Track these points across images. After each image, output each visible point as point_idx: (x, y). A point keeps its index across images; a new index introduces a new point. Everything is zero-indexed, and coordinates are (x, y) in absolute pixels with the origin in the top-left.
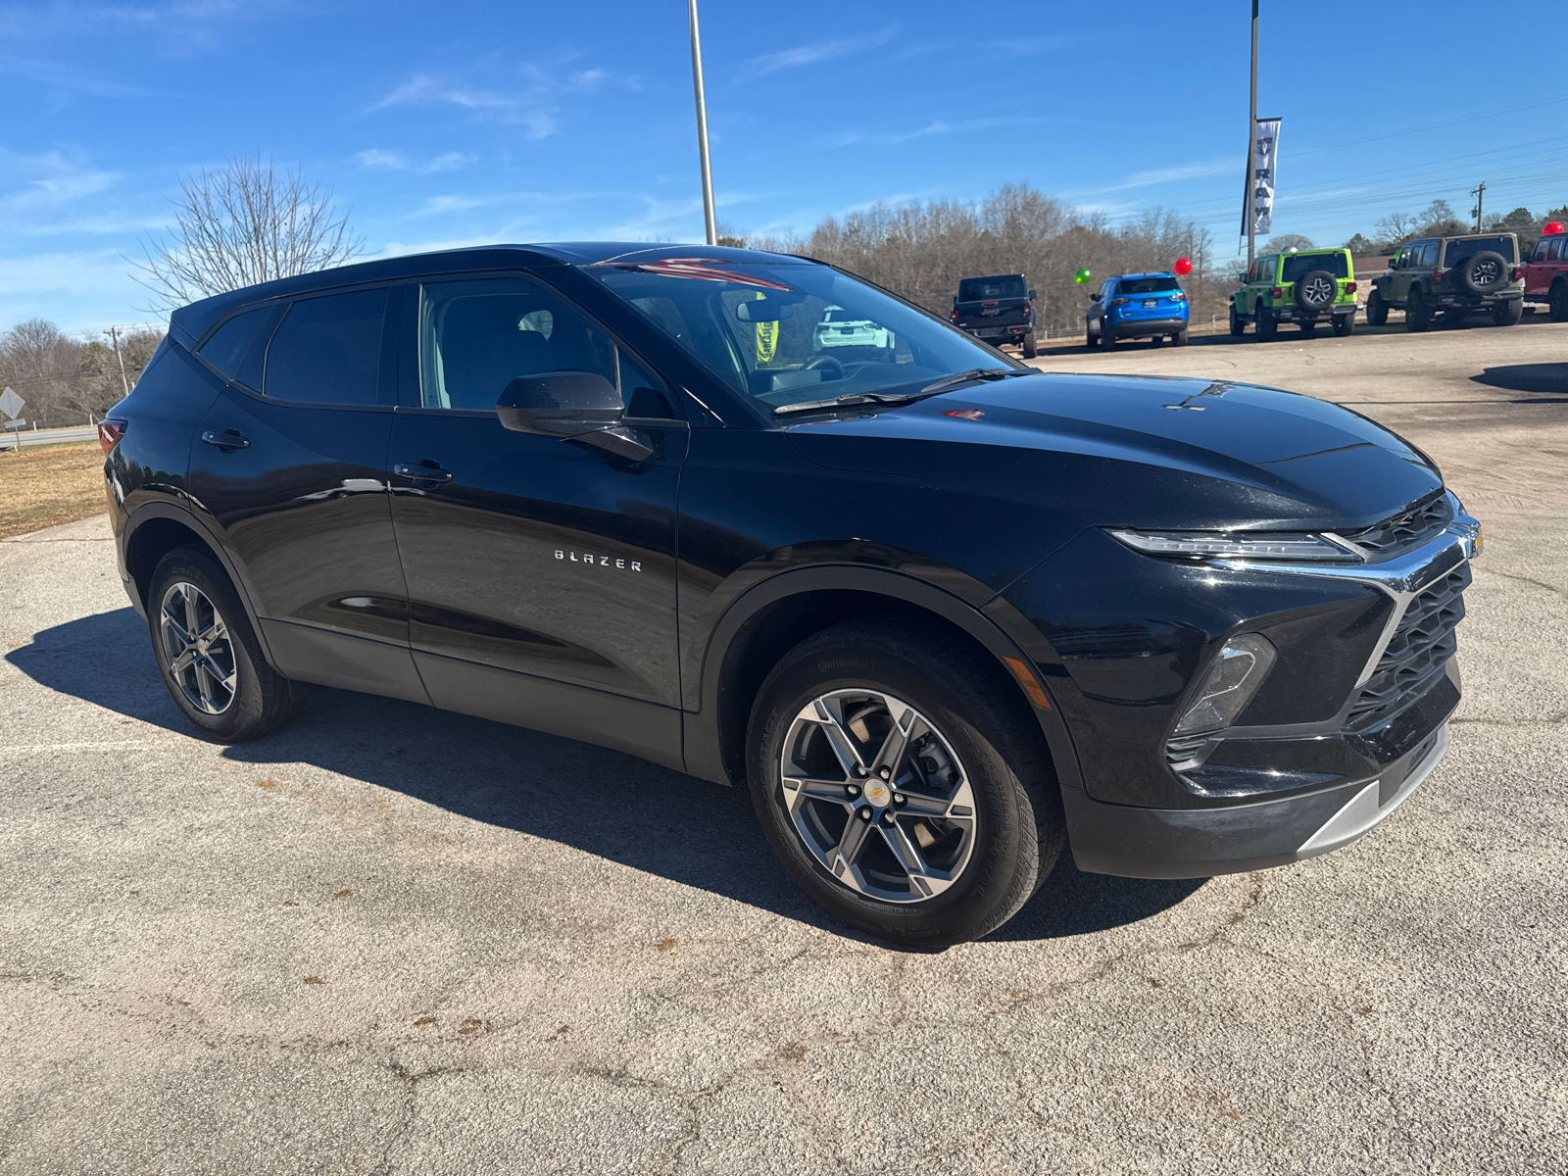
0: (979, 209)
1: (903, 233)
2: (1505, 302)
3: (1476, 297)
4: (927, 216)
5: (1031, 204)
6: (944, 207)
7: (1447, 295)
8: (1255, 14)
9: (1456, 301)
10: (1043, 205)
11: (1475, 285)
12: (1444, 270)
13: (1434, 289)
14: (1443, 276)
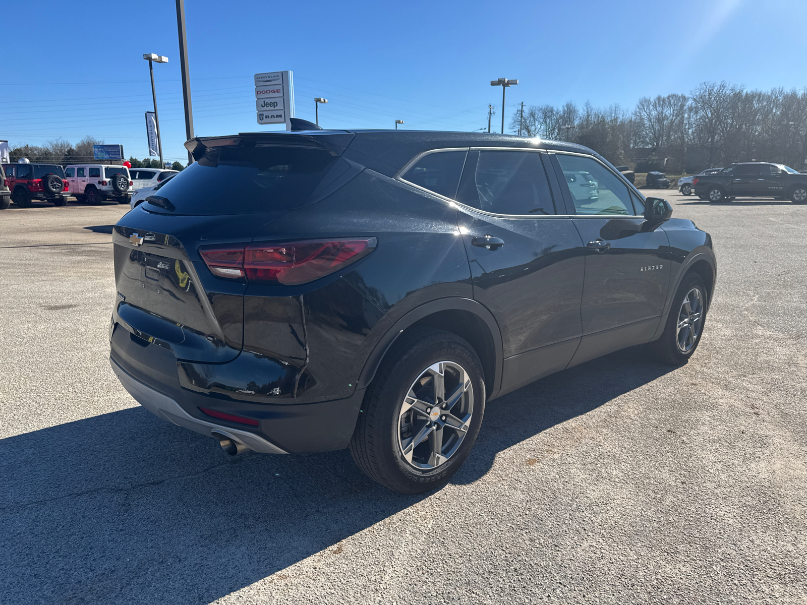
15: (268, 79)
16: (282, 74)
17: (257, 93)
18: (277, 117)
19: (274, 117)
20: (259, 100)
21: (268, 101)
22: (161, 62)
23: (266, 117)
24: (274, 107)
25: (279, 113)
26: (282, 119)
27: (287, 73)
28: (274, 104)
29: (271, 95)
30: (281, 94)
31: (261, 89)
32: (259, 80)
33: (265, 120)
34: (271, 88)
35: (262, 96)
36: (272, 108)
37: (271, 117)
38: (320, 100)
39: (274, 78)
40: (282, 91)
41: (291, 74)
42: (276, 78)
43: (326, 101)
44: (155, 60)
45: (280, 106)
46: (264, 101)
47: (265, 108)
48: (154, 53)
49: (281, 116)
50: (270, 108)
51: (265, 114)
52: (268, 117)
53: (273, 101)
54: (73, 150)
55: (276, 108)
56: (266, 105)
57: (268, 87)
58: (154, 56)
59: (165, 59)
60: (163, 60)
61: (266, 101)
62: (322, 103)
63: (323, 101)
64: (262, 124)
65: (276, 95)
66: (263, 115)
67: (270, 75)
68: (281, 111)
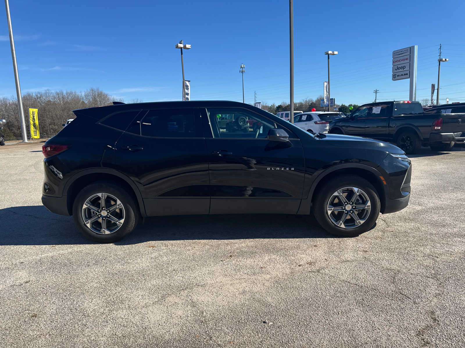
0: (83, 94)
1: (58, 100)
2: (246, 128)
3: (240, 126)
4: (66, 95)
5: (100, 95)
6: (71, 93)
7: (235, 126)
8: (182, 54)
9: (237, 128)
10: (104, 95)
11: (240, 124)
12: (234, 120)
13: (232, 125)
14: (234, 122)
15: (401, 53)
16: (410, 48)
17: (393, 62)
18: (404, 75)
19: (403, 75)
20: (394, 66)
21: (400, 66)
22: (334, 54)
23: (398, 76)
24: (403, 69)
25: (405, 73)
26: (408, 76)
27: (413, 47)
28: (403, 68)
29: (402, 62)
30: (408, 61)
31: (396, 60)
32: (395, 54)
33: (397, 78)
34: (402, 58)
35: (396, 63)
36: (402, 70)
37: (401, 76)
38: (442, 60)
39: (405, 52)
40: (409, 59)
41: (416, 47)
42: (406, 51)
43: (447, 59)
44: (330, 54)
45: (407, 68)
46: (397, 67)
47: (398, 71)
48: (330, 51)
49: (407, 74)
50: (401, 70)
51: (397, 74)
52: (399, 76)
53: (403, 65)
54: (314, 103)
55: (404, 70)
56: (398, 68)
57: (400, 58)
58: (330, 52)
59: (336, 53)
60: (335, 53)
61: (399, 66)
62: (444, 61)
63: (444, 60)
64: (395, 80)
65: (406, 61)
66: (396, 75)
67: (402, 50)
68: (408, 71)
